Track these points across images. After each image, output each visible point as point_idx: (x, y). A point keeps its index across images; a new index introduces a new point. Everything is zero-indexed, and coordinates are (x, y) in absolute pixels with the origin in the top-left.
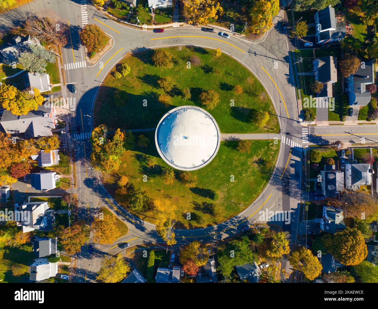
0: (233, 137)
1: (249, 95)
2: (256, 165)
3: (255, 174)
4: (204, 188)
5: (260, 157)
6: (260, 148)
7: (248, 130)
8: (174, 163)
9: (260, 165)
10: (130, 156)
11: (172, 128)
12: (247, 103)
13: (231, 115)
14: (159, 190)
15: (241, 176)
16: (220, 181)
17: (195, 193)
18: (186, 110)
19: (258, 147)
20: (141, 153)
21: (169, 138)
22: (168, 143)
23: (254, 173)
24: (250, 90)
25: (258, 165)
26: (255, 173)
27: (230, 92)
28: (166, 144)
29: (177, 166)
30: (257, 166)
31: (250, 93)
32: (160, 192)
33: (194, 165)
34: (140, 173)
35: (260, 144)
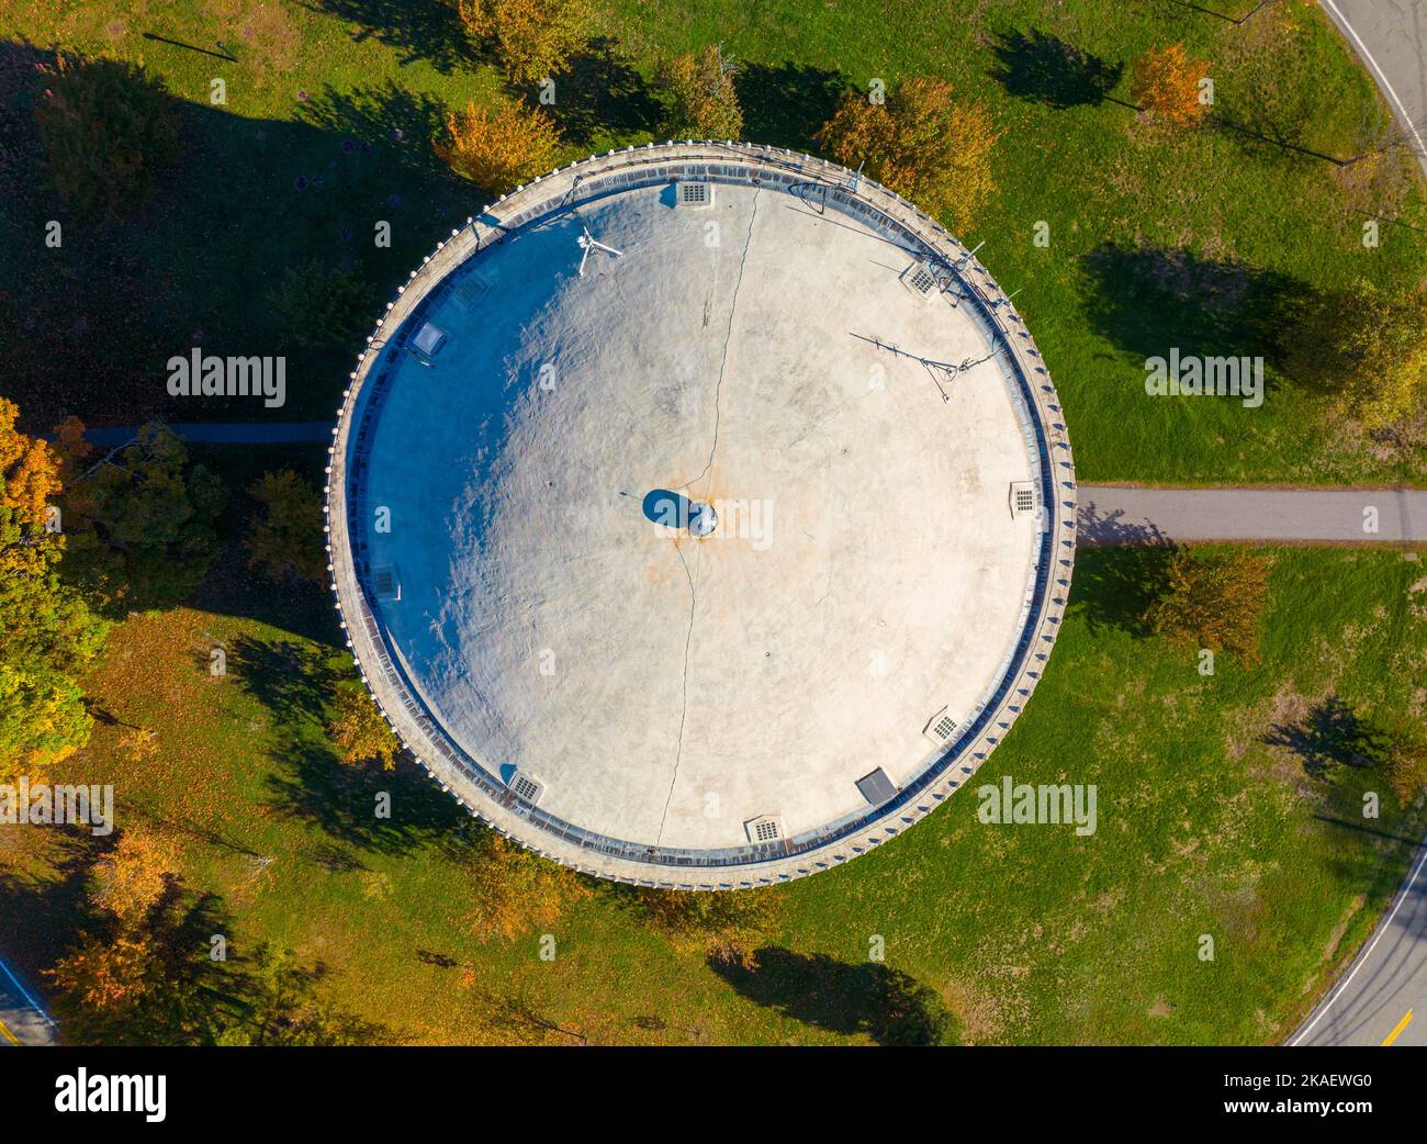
0: (1101, 515)
1: (1251, 153)
2: (1290, 764)
3: (1275, 837)
4: (835, 955)
5: (1330, 690)
6: (1327, 620)
7: (1231, 458)
8: (539, 801)
9: (1320, 765)
10: (190, 661)
11: (511, 395)
12: (1232, 223)
13: (1090, 316)
14: (444, 962)
15: (1159, 853)
16: (975, 897)
17: (752, 997)
18: (697, 195)
19: (1312, 606)
20: (281, 636)
21: (476, 510)
22: (466, 571)
23: (1266, 835)
24: (1257, 104)
25: (1306, 766)
26: (1279, 826)
27: (1085, 112)
28: (439, 580)
29: (572, 835)
30: (1298, 771)
31: (1259, 135)
32: (449, 973)
33: (768, 829)
34: (278, 806)
35: (1332, 580)
